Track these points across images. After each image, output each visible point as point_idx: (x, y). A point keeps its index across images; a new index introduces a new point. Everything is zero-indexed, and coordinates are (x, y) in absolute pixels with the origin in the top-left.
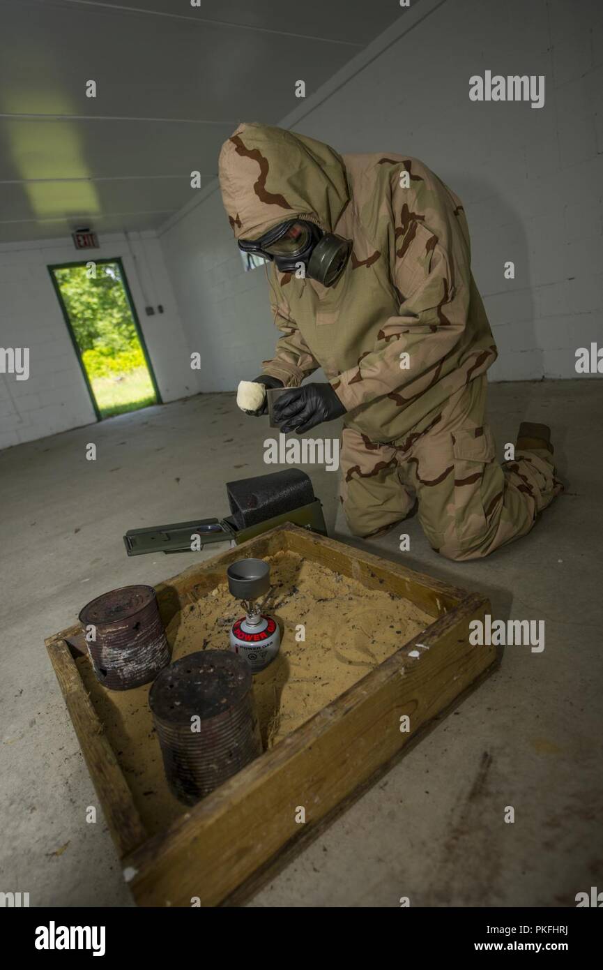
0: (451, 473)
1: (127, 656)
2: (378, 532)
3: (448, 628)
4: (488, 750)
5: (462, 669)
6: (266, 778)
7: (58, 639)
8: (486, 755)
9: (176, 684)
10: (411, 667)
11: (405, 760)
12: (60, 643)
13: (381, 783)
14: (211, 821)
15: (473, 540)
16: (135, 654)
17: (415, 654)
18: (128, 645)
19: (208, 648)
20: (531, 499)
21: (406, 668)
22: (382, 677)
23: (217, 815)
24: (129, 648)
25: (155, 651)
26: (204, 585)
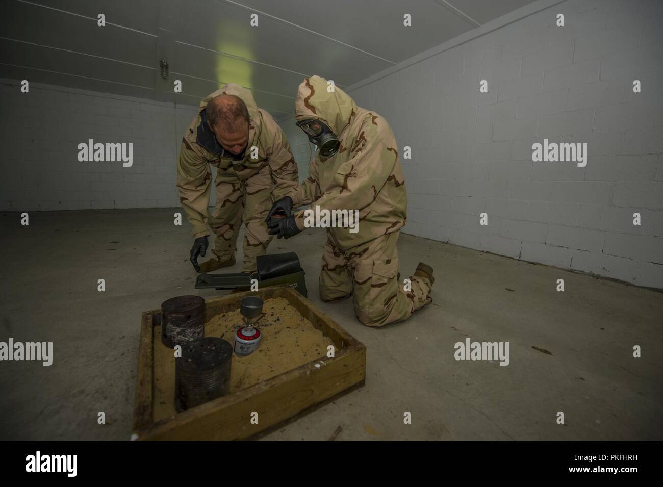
0: (370, 280)
1: (179, 331)
2: (333, 300)
3: (339, 357)
4: (341, 425)
5: (342, 381)
6: (219, 408)
7: (149, 314)
8: (339, 427)
9: (193, 350)
10: (315, 372)
11: (299, 421)
12: (149, 316)
13: (282, 429)
14: (183, 423)
15: (377, 317)
16: (184, 331)
17: (318, 366)
18: (182, 326)
19: (223, 338)
20: (412, 302)
21: (311, 371)
22: (296, 374)
23: (188, 420)
24: (181, 327)
25: (195, 332)
26: (234, 305)
